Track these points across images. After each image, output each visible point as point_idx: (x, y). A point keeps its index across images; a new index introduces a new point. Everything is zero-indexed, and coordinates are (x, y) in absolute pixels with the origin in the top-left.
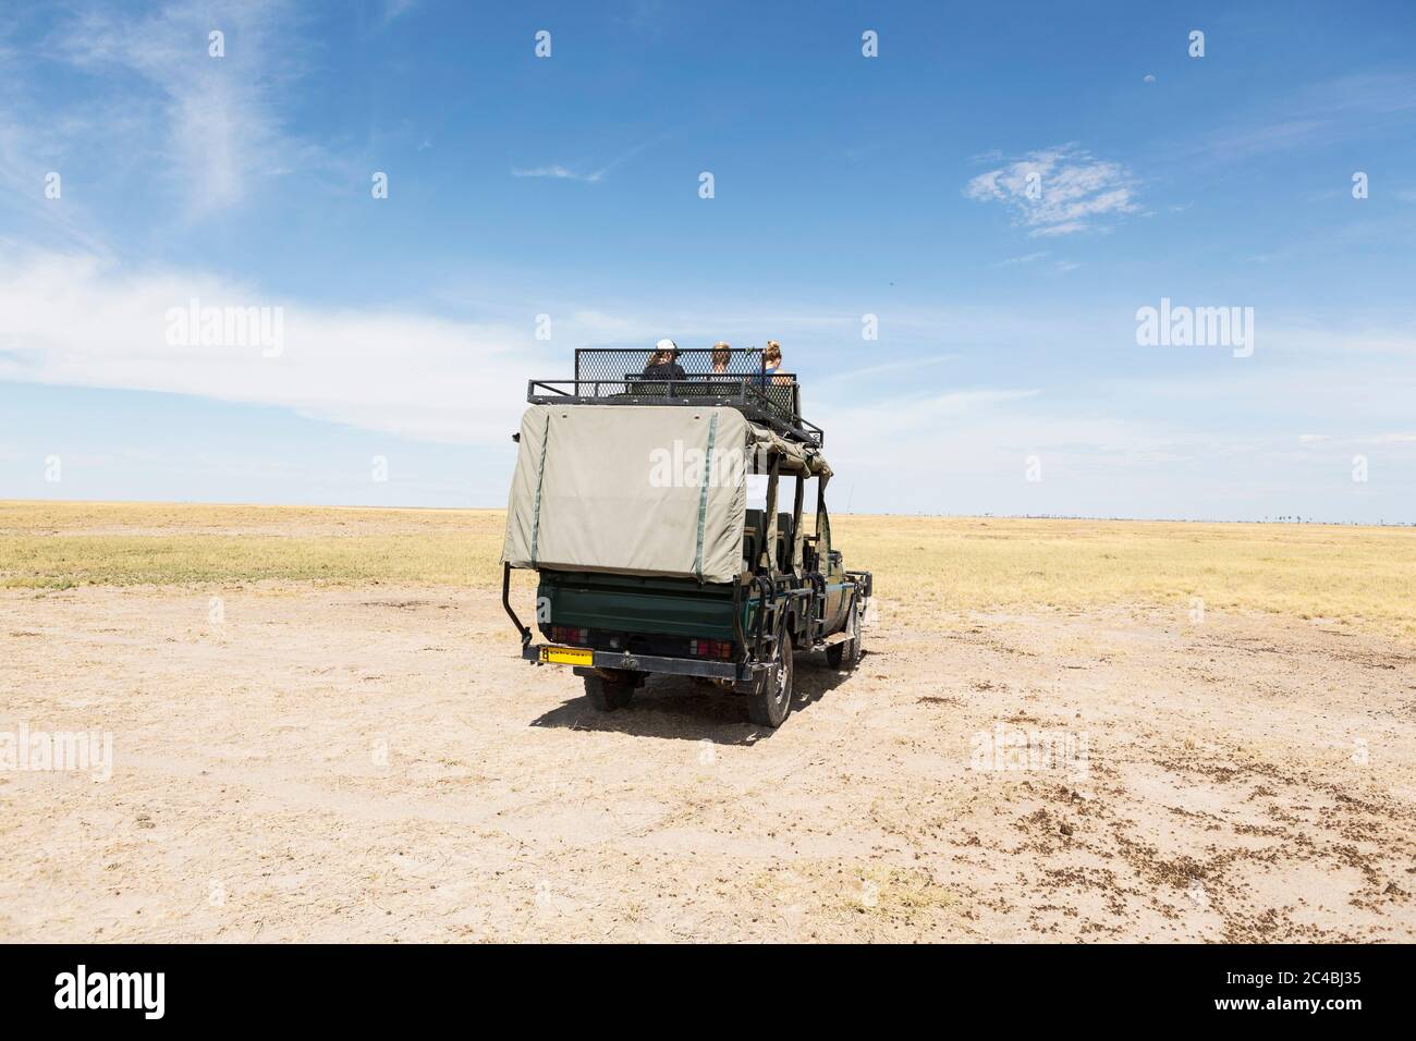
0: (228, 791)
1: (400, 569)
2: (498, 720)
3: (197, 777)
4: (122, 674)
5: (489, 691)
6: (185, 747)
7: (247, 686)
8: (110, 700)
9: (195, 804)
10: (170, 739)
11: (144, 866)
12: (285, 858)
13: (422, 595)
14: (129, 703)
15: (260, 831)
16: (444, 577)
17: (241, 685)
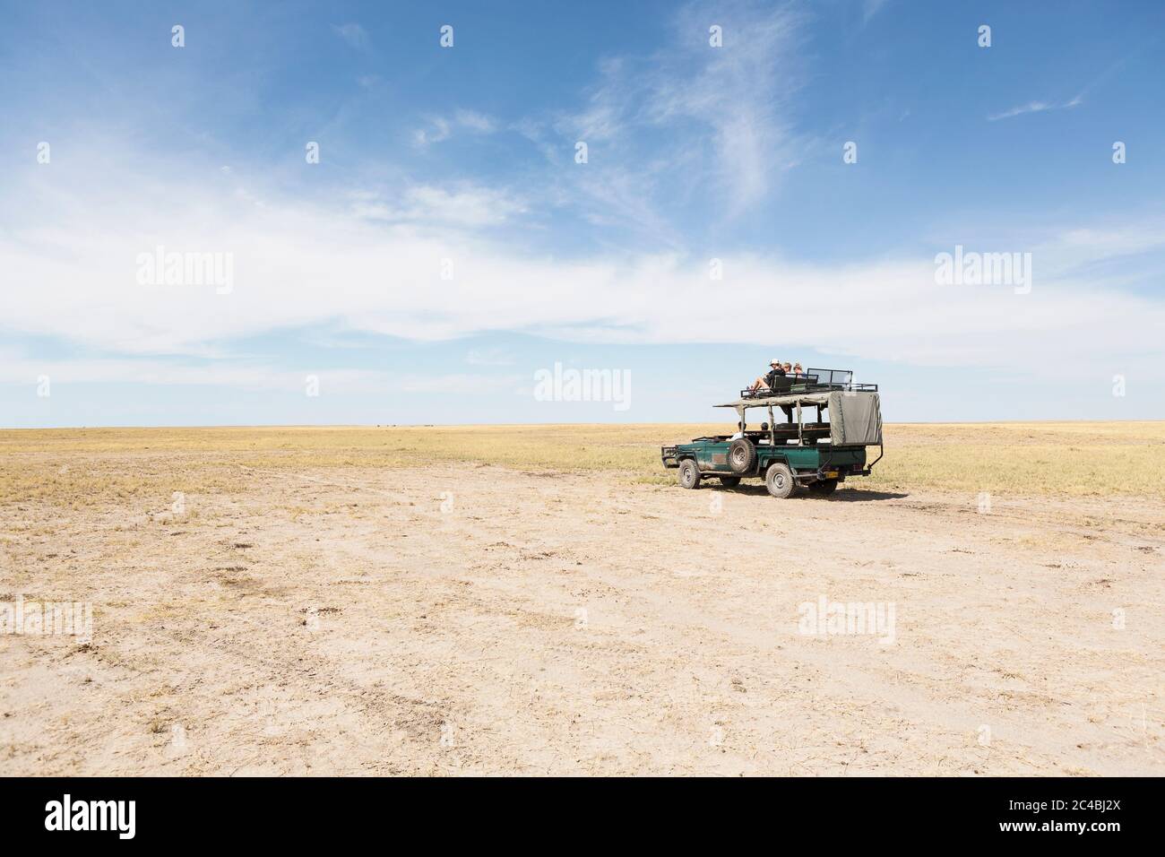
0: (800, 668)
1: (916, 475)
2: (1050, 633)
3: (774, 650)
4: (712, 553)
5: (1029, 600)
6: (762, 621)
7: (803, 572)
8: (706, 573)
9: (776, 675)
10: (751, 612)
11: (741, 729)
12: (859, 749)
13: (942, 499)
14: (719, 577)
15: (833, 715)
16: (959, 483)
17: (799, 570)
